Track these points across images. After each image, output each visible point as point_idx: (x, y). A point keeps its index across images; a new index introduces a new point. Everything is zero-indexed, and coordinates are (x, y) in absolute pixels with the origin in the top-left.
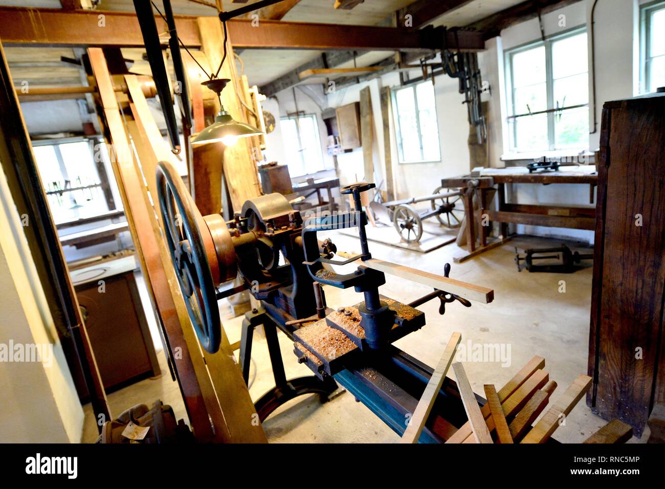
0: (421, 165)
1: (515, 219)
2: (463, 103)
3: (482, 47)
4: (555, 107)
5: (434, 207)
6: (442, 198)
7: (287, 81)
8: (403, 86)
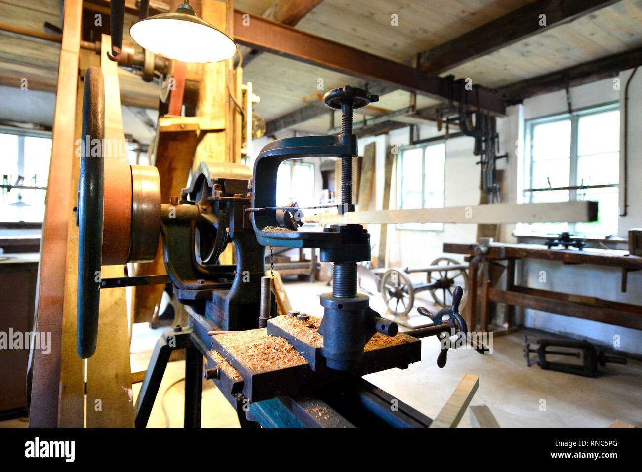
0: (420, 233)
1: (526, 302)
2: (477, 163)
3: (503, 112)
4: (579, 185)
5: (429, 280)
6: (440, 270)
7: (290, 119)
8: (412, 146)
